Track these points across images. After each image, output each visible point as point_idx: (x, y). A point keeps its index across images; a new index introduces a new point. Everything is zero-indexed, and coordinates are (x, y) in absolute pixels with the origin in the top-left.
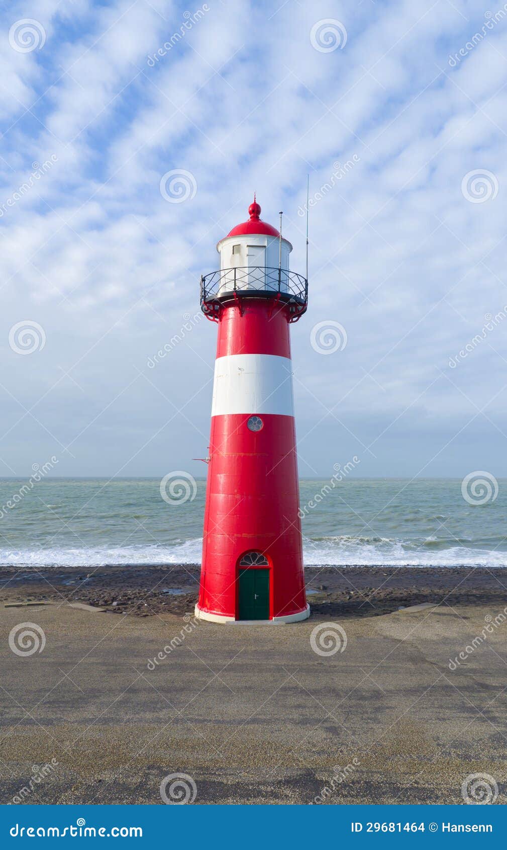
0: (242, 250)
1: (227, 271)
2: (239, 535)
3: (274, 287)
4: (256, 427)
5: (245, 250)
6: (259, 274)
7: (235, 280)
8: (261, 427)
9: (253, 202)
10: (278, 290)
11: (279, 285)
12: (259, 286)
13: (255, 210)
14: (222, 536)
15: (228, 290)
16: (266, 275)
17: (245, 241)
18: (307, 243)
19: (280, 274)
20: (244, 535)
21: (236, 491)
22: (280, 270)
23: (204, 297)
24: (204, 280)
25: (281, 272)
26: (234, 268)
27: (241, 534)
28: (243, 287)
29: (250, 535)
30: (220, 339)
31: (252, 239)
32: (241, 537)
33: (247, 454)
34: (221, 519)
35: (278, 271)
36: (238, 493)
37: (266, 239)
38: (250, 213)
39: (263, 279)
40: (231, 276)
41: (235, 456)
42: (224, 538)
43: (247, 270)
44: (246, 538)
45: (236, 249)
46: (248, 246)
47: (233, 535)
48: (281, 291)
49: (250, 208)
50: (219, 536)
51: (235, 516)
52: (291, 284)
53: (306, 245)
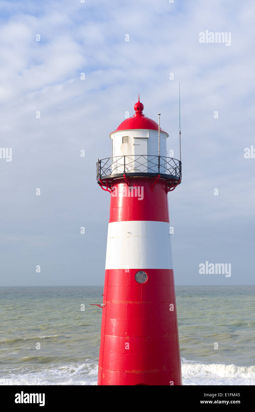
0: (130, 140)
1: (118, 158)
2: (129, 372)
3: (155, 170)
4: (142, 279)
5: (132, 141)
6: (144, 160)
7: (125, 165)
8: (146, 279)
9: (137, 102)
10: (158, 172)
11: (159, 168)
12: (144, 170)
13: (139, 107)
14: (115, 372)
15: (119, 172)
16: (148, 161)
17: (132, 134)
18: (180, 133)
19: (159, 160)
20: (133, 371)
21: (126, 333)
22: (159, 157)
23: (100, 175)
24: (100, 162)
25: (160, 158)
26: (124, 156)
27: (131, 371)
28: (131, 170)
29: (139, 371)
30: (113, 207)
31: (137, 132)
32: (131, 373)
33: (135, 303)
34: (113, 356)
35: (158, 158)
36: (128, 335)
37: (148, 132)
38: (136, 109)
39: (146, 165)
40: (122, 161)
41: (126, 304)
42: (117, 374)
43: (133, 158)
44: (135, 374)
45: (125, 139)
46: (134, 138)
47: (124, 371)
48: (160, 172)
49: (135, 106)
50: (112, 372)
51: (126, 355)
52: (168, 167)
53: (179, 134)
